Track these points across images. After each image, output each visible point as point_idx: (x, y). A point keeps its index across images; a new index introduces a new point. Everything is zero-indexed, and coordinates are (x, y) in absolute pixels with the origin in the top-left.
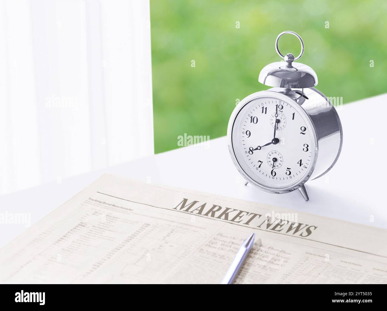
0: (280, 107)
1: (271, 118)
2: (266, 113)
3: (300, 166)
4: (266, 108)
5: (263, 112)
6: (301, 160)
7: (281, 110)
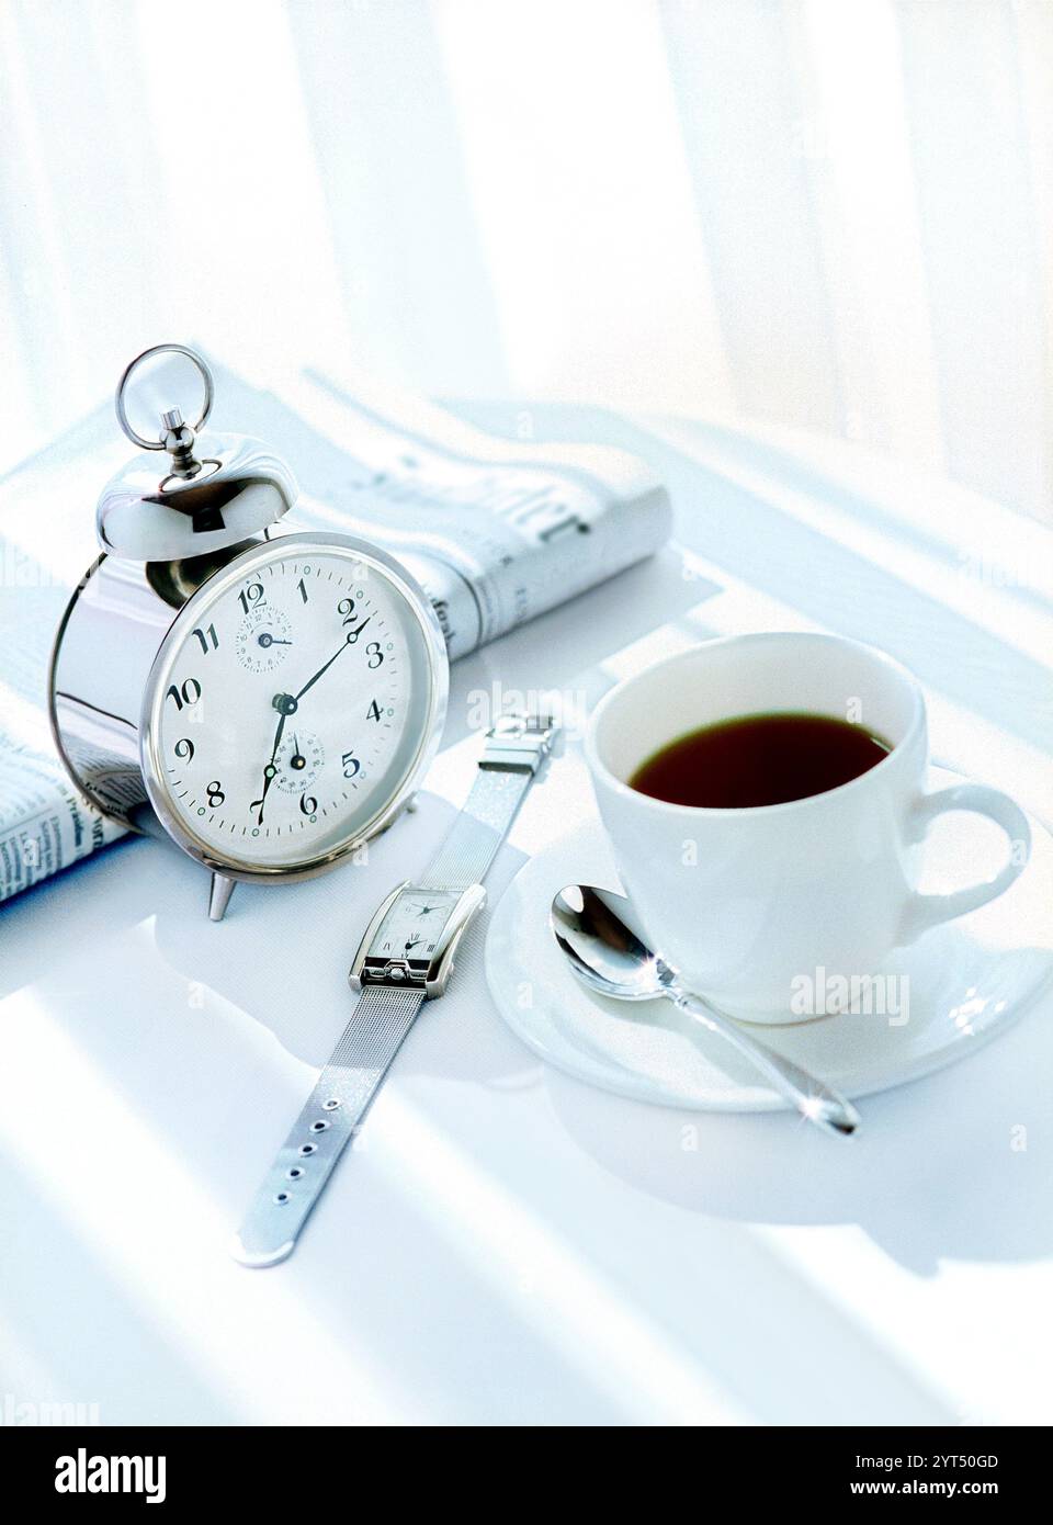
0: (254, 592)
1: (240, 648)
2: (216, 645)
3: (378, 718)
4: (212, 630)
5: (205, 649)
6: (374, 704)
7: (262, 601)
